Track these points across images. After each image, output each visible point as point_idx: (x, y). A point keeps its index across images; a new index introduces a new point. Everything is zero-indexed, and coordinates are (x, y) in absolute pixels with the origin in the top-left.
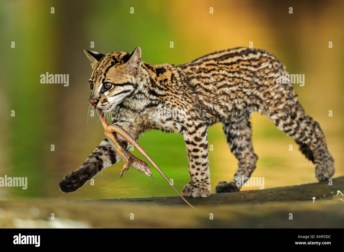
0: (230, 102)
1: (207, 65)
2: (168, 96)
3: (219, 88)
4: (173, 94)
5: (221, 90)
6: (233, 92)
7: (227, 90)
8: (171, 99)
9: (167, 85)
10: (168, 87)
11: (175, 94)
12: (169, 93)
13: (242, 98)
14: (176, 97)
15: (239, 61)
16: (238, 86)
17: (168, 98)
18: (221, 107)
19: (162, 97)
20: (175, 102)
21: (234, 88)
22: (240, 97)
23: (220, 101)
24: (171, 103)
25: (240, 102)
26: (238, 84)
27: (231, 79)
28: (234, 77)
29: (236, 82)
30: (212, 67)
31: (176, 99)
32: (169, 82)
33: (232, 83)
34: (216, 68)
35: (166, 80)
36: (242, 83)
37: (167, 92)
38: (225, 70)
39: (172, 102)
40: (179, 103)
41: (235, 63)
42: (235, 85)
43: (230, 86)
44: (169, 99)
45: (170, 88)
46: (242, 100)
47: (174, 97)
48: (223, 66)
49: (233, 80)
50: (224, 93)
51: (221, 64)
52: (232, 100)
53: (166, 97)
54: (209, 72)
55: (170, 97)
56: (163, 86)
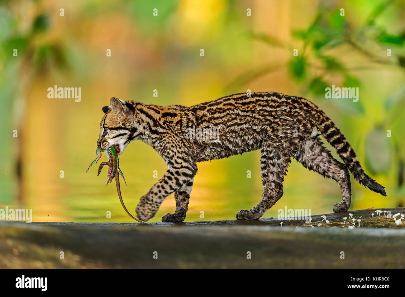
0: (239, 138)
1: (224, 105)
2: (167, 134)
3: (228, 127)
4: (172, 134)
5: (230, 128)
6: (242, 130)
7: (237, 128)
8: (169, 137)
9: (171, 126)
10: (171, 127)
11: (174, 135)
12: (170, 132)
13: (251, 135)
14: (174, 137)
15: (257, 101)
16: (249, 124)
17: (167, 135)
18: (230, 142)
19: (161, 135)
20: (172, 140)
21: (244, 126)
22: (249, 134)
23: (229, 138)
24: (167, 140)
25: (250, 138)
26: (250, 122)
27: (243, 118)
28: (246, 116)
29: (248, 120)
30: (229, 107)
31: (174, 139)
32: (174, 124)
33: (242, 122)
34: (232, 107)
35: (172, 122)
36: (253, 121)
37: (168, 131)
38: (240, 109)
39: (169, 139)
40: (174, 142)
41: (253, 102)
42: (245, 123)
43: (239, 125)
44: (168, 137)
45: (172, 129)
46: (252, 137)
47: (172, 137)
48: (240, 105)
49: (245, 119)
50: (233, 131)
51: (239, 103)
52: (241, 137)
53: (165, 135)
54: (224, 111)
55: (170, 135)
56: (166, 126)
